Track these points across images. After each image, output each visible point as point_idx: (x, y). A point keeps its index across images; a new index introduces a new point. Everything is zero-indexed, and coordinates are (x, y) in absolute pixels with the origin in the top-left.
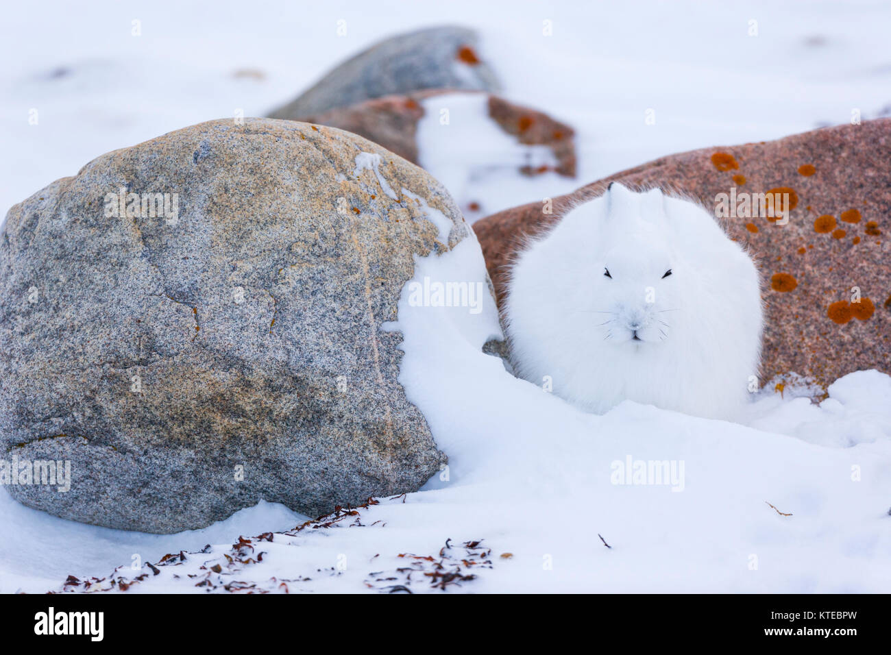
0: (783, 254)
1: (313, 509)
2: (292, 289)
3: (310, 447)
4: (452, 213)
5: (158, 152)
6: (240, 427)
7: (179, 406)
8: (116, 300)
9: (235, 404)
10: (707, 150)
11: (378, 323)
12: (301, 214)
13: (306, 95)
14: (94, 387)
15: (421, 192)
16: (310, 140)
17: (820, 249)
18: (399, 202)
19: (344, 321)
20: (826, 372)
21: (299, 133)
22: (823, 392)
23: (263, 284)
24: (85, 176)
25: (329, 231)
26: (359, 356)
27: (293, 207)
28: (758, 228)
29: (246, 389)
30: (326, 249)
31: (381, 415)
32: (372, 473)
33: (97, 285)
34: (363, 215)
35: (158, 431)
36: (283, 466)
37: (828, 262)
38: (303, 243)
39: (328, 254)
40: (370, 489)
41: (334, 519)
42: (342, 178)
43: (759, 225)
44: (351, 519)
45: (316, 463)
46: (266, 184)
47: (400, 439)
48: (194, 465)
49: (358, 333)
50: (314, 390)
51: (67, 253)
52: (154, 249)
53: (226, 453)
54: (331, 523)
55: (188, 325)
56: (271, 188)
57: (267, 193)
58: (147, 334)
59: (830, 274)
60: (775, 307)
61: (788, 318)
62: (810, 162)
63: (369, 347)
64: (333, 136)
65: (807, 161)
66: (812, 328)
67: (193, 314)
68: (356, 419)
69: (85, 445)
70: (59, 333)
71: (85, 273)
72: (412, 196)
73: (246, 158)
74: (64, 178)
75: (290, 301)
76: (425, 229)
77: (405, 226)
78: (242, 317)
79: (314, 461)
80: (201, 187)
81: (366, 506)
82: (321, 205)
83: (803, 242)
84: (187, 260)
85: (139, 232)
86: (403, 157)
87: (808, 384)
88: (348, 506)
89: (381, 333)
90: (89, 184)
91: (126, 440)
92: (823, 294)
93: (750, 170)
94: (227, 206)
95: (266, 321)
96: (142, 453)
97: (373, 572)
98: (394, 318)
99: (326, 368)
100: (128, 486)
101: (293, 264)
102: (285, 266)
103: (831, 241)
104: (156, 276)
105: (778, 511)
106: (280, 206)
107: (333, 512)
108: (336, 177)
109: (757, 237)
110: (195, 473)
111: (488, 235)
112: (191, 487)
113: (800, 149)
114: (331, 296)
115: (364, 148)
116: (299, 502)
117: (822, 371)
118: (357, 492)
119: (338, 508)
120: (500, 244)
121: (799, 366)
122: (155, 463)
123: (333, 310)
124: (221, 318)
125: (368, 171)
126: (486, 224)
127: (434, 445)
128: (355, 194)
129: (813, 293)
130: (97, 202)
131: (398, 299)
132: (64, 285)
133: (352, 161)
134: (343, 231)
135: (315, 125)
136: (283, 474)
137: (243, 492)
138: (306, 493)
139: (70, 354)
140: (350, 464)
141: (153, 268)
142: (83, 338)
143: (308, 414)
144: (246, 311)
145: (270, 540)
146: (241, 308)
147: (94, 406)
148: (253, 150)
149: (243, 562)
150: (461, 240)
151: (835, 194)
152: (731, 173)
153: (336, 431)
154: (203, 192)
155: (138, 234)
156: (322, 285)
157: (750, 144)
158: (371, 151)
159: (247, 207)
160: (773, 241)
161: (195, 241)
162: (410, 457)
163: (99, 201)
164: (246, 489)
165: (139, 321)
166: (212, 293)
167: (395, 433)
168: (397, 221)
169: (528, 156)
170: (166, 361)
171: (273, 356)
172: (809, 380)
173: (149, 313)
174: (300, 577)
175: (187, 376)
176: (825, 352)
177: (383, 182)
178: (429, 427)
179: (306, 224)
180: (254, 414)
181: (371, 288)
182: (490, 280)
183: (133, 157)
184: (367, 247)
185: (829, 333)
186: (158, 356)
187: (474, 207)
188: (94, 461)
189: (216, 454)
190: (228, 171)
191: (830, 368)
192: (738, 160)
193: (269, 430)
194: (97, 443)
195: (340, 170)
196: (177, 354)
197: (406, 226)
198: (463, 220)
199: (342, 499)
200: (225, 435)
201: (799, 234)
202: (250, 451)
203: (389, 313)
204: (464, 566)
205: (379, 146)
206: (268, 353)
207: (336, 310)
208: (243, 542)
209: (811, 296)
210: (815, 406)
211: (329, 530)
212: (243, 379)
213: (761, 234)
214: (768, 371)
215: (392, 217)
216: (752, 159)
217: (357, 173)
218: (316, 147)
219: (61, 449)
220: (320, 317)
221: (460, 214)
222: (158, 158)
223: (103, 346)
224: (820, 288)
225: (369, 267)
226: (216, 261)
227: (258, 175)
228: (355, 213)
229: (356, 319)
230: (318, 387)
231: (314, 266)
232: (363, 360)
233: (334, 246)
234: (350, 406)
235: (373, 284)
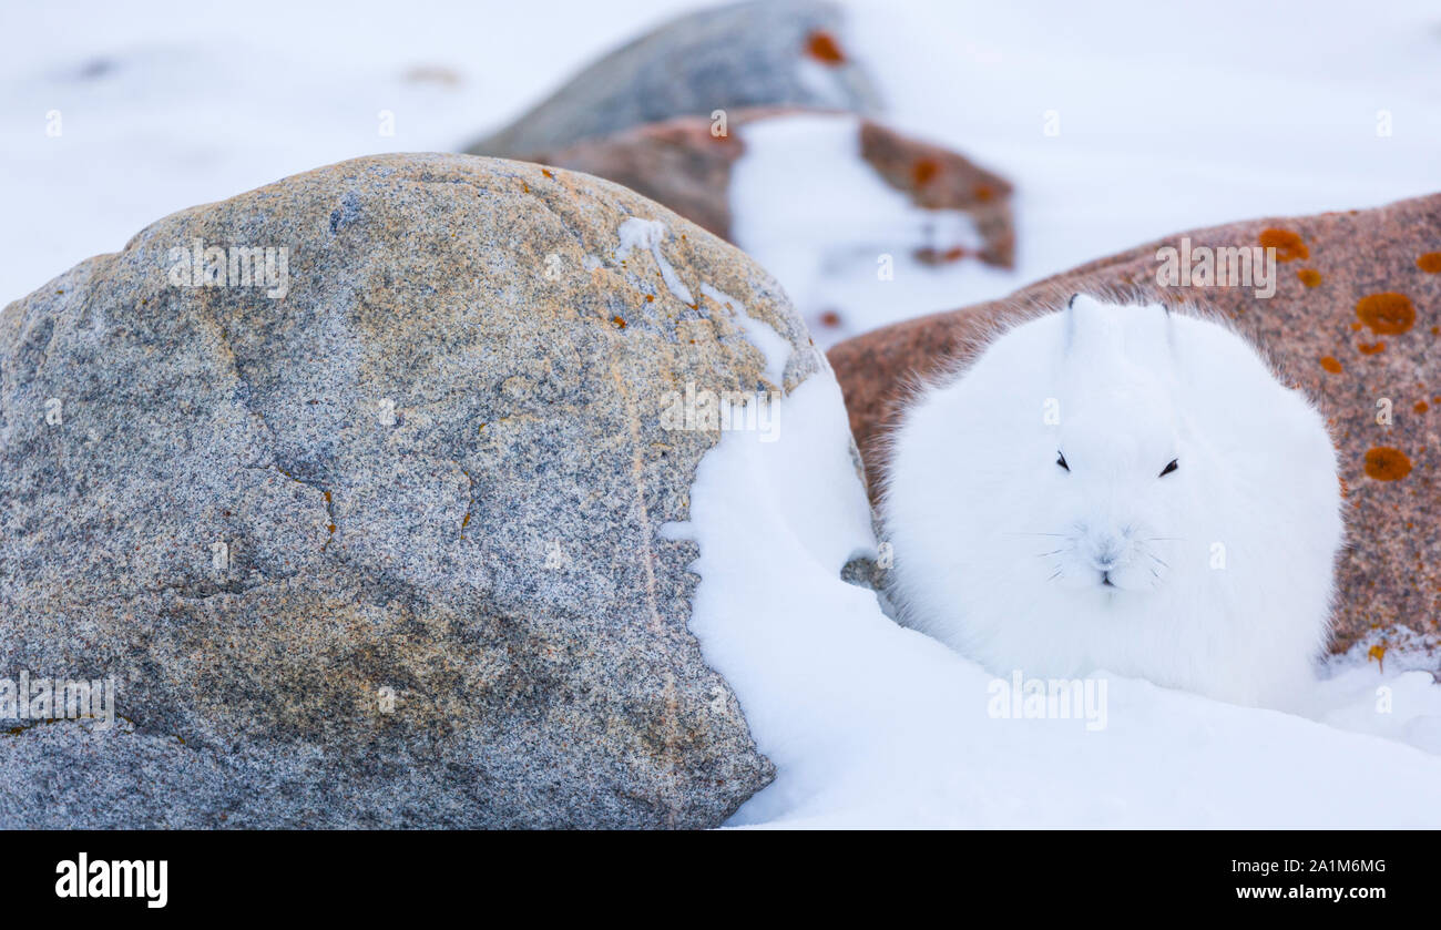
0: (1386, 413)
2: (501, 461)
3: (529, 745)
4: (790, 329)
5: (268, 211)
6: (405, 707)
7: (296, 666)
8: (187, 476)
9: (397, 665)
10: (1252, 224)
11: (654, 523)
12: (521, 327)
13: (536, 114)
14: (146, 629)
15: (735, 290)
16: (539, 194)
18: (695, 308)
19: (594, 520)
21: (520, 182)
23: (451, 451)
24: (137, 253)
25: (569, 357)
26: (619, 583)
27: (506, 313)
28: (1343, 365)
29: (416, 638)
30: (563, 390)
31: (657, 688)
32: (640, 793)
33: (155, 447)
34: (630, 331)
35: (259, 711)
36: (480, 778)
38: (524, 378)
39: (566, 398)
42: (594, 264)
43: (1344, 360)
45: (540, 772)
46: (458, 271)
47: (691, 732)
48: (322, 772)
49: (619, 541)
50: (538, 641)
51: (102, 390)
52: (256, 384)
53: (379, 752)
55: (316, 522)
56: (468, 279)
57: (460, 288)
58: (243, 536)
60: (1371, 507)
61: (1394, 528)
63: (638, 566)
64: (581, 188)
65: (1433, 245)
66: (1437, 547)
67: (325, 503)
68: (613, 695)
69: (129, 733)
70: (87, 532)
71: (134, 425)
72: (716, 297)
73: (424, 224)
74: (101, 256)
75: (497, 481)
76: (742, 358)
77: (705, 351)
78: (411, 510)
79: (535, 770)
80: (343, 275)
82: (556, 312)
83: (1424, 392)
84: (315, 406)
85: (231, 355)
86: (704, 227)
87: (1428, 647)
89: (658, 541)
90: (143, 267)
91: (202, 726)
93: (1330, 261)
94: (388, 310)
95: (455, 517)
96: (229, 749)
98: (683, 516)
99: (560, 602)
100: (204, 807)
101: (505, 416)
102: (489, 420)
104: (260, 433)
106: (482, 312)
108: (584, 262)
109: (1339, 381)
110: (323, 787)
111: (854, 370)
112: (316, 812)
113: (1422, 224)
114: (571, 474)
115: (635, 211)
120: (875, 386)
121: (1413, 614)
122: (253, 769)
123: (575, 500)
124: (374, 511)
125: (640, 251)
126: (852, 351)
127: (751, 744)
128: (618, 292)
130: (156, 299)
131: (691, 481)
132: (97, 446)
133: (612, 233)
134: (595, 358)
135: (548, 168)
136: (480, 792)
137: (408, 822)
139: (104, 570)
140: (601, 775)
141: (254, 418)
142: (128, 542)
143: (527, 684)
144: (419, 498)
146: (410, 493)
147: (145, 664)
148: (436, 210)
150: (805, 379)
152: (1295, 265)
153: (576, 717)
154: (346, 284)
155: (230, 357)
156: (555, 454)
157: (1332, 214)
158: (647, 215)
159: (424, 312)
160: (1369, 388)
161: (329, 373)
162: (709, 765)
163: (160, 297)
164: (414, 816)
165: (229, 514)
166: (360, 466)
167: (682, 722)
168: (692, 342)
169: (928, 230)
170: (274, 586)
171: (465, 580)
172: (1431, 640)
173: (247, 499)
175: (313, 612)
177: (668, 271)
178: (742, 713)
179: (528, 345)
180: (429, 684)
181: (643, 462)
182: (858, 451)
183: (223, 220)
184: (638, 388)
186: (260, 576)
187: (831, 320)
188: (145, 762)
189: (360, 753)
190: (392, 247)
192: (1308, 243)
193: (457, 712)
194: (151, 730)
195: (590, 248)
196: (294, 574)
197: (707, 350)
198: (811, 342)
200: (378, 719)
201: (1417, 377)
202: (423, 748)
203: (675, 506)
205: (661, 206)
206: (456, 574)
207: (580, 499)
209: (1437, 489)
212: (412, 621)
213: (1348, 377)
214: (1355, 623)
215: (683, 335)
216: (1334, 241)
217: (621, 254)
218: (550, 207)
219: (86, 740)
220: (551, 512)
221: (806, 332)
222: (266, 222)
223: (164, 556)
225: (640, 424)
226: (367, 409)
227: (445, 256)
228: (617, 326)
229: (615, 516)
230: (546, 637)
231: (542, 421)
232: (627, 591)
233: (578, 385)
234: (602, 672)
235: (646, 455)
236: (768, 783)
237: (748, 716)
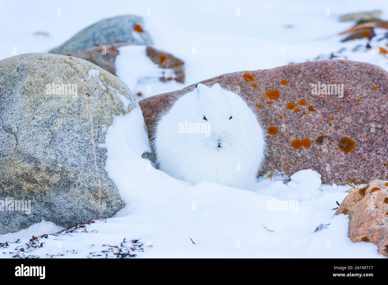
0: (273, 118)
1: (66, 224)
2: (59, 128)
3: (65, 197)
4: (130, 97)
6: (34, 188)
7: (7, 178)
9: (33, 178)
10: (241, 72)
11: (96, 144)
12: (64, 96)
13: (66, 44)
15: (116, 87)
16: (68, 63)
17: (289, 116)
18: (107, 91)
19: (81, 143)
20: (290, 170)
21: (64, 60)
22: (289, 178)
23: (46, 126)
25: (76, 103)
26: (88, 158)
29: (37, 171)
30: (74, 111)
31: (97, 184)
32: (92, 209)
34: (90, 97)
36: (53, 205)
37: (292, 122)
38: (64, 108)
39: (75, 113)
40: (91, 216)
41: (75, 229)
42: (82, 80)
43: (263, 106)
44: (82, 229)
45: (68, 204)
46: (49, 82)
47: (105, 194)
49: (88, 148)
50: (68, 172)
53: (28, 199)
54: (73, 231)
55: (13, 143)
59: (293, 127)
60: (269, 141)
61: (274, 146)
62: (285, 79)
63: (92, 154)
64: (79, 62)
65: (284, 78)
66: (284, 151)
67: (15, 138)
68: (86, 185)
72: (113, 89)
73: (40, 70)
75: (58, 133)
76: (118, 104)
77: (109, 102)
78: (36, 140)
79: (66, 203)
80: (20, 83)
81: (89, 223)
83: (282, 113)
84: (13, 114)
86: (109, 72)
87: (282, 175)
88: (81, 223)
89: (97, 148)
92: (289, 136)
93: (260, 82)
94: (31, 91)
95: (47, 142)
97: (91, 252)
98: (104, 142)
99: (73, 163)
101: (60, 117)
102: (56, 118)
103: (293, 113)
105: (267, 229)
107: (74, 226)
108: (79, 80)
109: (262, 111)
111: (145, 107)
113: (281, 73)
114: (76, 132)
115: (92, 68)
116: (59, 221)
117: (288, 169)
118: (85, 217)
119: (77, 224)
120: (150, 111)
121: (279, 167)
123: (77, 138)
124: (27, 140)
125: (93, 77)
126: (145, 102)
127: (119, 197)
128: (88, 87)
129: (285, 136)
131: (105, 134)
133: (87, 73)
134: (82, 103)
135: (71, 57)
136: (53, 209)
137: (35, 216)
138: (63, 217)
140: (83, 205)
143: (65, 182)
144: (38, 137)
145: (46, 237)
146: (36, 136)
148: (43, 67)
149: (34, 247)
150: (134, 109)
151: (296, 93)
152: (251, 82)
153: (77, 191)
154: (20, 85)
156: (72, 126)
157: (260, 70)
158: (95, 69)
159: (40, 92)
160: (269, 112)
161: (16, 106)
162: (109, 202)
164: (36, 215)
166: (24, 129)
167: (103, 192)
170: (2, 158)
171: (50, 157)
172: (283, 173)
174: (59, 254)
175: (12, 165)
176: (290, 161)
177: (100, 83)
178: (117, 190)
179: (66, 100)
180: (41, 182)
181: (94, 129)
182: (146, 127)
185: (292, 153)
187: (139, 94)
189: (23, 199)
190: (32, 76)
191: (292, 168)
192: (254, 77)
193: (47, 189)
196: (7, 155)
198: (135, 100)
199: (78, 220)
200: (28, 191)
201: (280, 110)
202: (39, 198)
203: (101, 140)
204: (131, 250)
205: (98, 67)
206: (47, 156)
208: (34, 238)
209: (285, 137)
210: (285, 184)
211: (72, 234)
212: (36, 167)
213: (264, 110)
214: (265, 169)
215: (104, 98)
216: (260, 77)
217: (89, 78)
218: (71, 67)
220: (71, 141)
221: (133, 98)
224: (288, 133)
225: (93, 120)
226: (26, 115)
227: (45, 78)
228: (87, 95)
229: (87, 142)
230: (69, 171)
231: (69, 118)
232: (90, 160)
233: (78, 110)
234: (83, 180)
235: (94, 127)
236: (123, 207)
237: (119, 191)
